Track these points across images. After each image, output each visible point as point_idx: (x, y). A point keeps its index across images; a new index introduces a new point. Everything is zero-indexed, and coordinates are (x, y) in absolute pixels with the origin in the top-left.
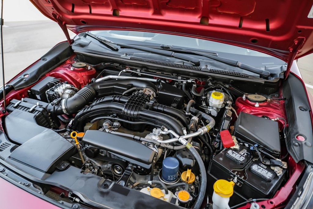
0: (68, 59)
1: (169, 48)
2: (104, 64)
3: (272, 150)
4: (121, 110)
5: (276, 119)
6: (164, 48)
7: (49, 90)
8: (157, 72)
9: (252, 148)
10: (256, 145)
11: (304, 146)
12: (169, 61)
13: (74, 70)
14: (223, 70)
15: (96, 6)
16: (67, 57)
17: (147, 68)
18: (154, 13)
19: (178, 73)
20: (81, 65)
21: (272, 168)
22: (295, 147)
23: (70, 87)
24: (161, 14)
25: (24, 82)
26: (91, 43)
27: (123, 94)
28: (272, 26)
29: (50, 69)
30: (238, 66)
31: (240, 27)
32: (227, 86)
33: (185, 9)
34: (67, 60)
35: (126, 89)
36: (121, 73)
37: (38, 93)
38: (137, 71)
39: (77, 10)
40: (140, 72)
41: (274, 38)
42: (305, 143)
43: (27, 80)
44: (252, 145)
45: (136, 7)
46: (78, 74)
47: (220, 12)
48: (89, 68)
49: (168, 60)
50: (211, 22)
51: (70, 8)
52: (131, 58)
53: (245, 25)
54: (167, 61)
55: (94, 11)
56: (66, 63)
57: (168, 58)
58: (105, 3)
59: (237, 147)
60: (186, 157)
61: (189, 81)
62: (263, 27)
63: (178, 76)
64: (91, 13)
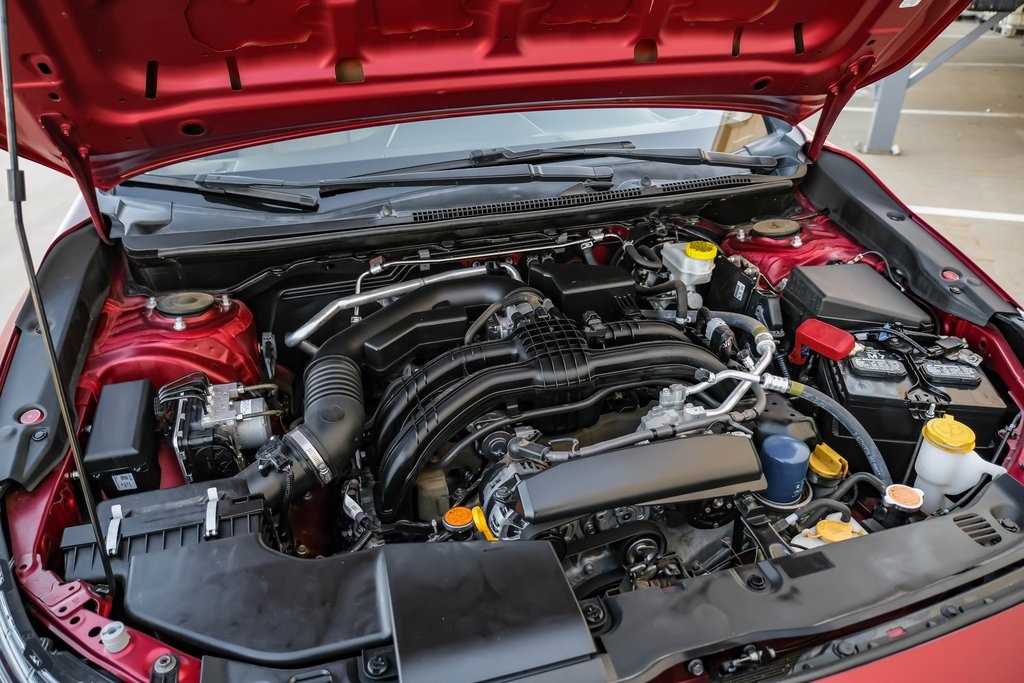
0: (106, 300)
1: (500, 155)
2: (284, 270)
3: (915, 324)
4: (530, 381)
5: (856, 259)
6: (480, 160)
7: (178, 433)
8: (493, 241)
9: (883, 337)
10: (887, 326)
11: (971, 286)
12: (525, 195)
13: (191, 329)
14: (672, 182)
15: (257, 56)
16: (102, 289)
17: (457, 238)
18: (494, 52)
19: (558, 224)
20: (193, 300)
21: (950, 357)
22: (957, 296)
23: (241, 390)
24: (514, 51)
25: (45, 443)
26: (174, 211)
27: (468, 338)
28: (809, 39)
29: (81, 357)
30: (706, 162)
31: (735, 55)
32: (694, 221)
33: (594, 25)
34: (105, 304)
35: (464, 318)
36: (362, 281)
37: (123, 464)
38: (419, 258)
39: (167, 84)
40: (432, 257)
41: (809, 69)
42: (969, 281)
43: (48, 430)
44: (881, 329)
45: (426, 40)
46: (216, 336)
47: (688, 22)
48: (226, 303)
49: (516, 192)
50: (663, 51)
51: (138, 81)
52: (415, 219)
53: (749, 45)
54: (518, 196)
55: (250, 76)
56: (106, 314)
57: (514, 187)
58: (304, 39)
59: (859, 347)
60: (790, 421)
61: (599, 237)
62: (786, 44)
63: (559, 233)
64: (237, 88)
